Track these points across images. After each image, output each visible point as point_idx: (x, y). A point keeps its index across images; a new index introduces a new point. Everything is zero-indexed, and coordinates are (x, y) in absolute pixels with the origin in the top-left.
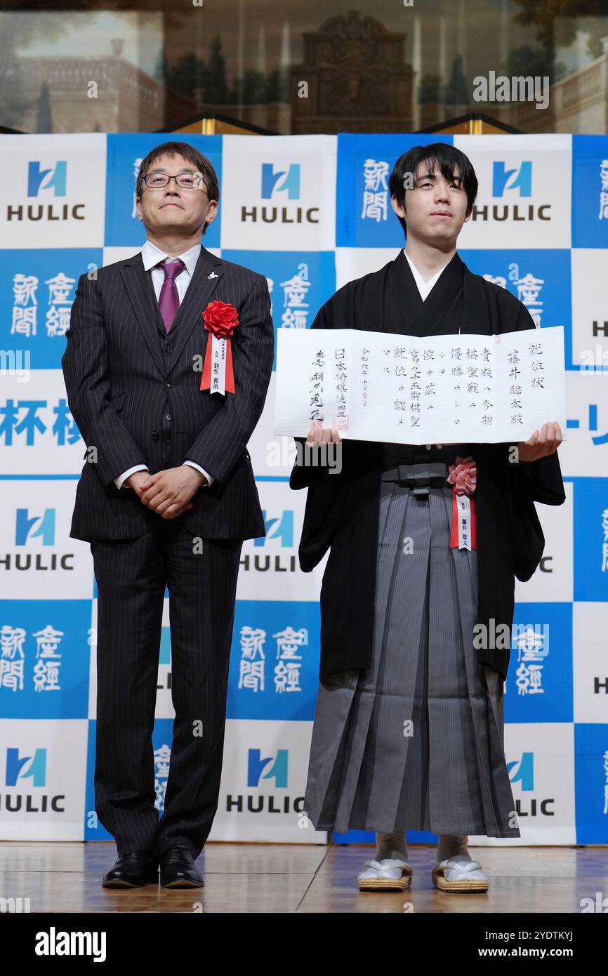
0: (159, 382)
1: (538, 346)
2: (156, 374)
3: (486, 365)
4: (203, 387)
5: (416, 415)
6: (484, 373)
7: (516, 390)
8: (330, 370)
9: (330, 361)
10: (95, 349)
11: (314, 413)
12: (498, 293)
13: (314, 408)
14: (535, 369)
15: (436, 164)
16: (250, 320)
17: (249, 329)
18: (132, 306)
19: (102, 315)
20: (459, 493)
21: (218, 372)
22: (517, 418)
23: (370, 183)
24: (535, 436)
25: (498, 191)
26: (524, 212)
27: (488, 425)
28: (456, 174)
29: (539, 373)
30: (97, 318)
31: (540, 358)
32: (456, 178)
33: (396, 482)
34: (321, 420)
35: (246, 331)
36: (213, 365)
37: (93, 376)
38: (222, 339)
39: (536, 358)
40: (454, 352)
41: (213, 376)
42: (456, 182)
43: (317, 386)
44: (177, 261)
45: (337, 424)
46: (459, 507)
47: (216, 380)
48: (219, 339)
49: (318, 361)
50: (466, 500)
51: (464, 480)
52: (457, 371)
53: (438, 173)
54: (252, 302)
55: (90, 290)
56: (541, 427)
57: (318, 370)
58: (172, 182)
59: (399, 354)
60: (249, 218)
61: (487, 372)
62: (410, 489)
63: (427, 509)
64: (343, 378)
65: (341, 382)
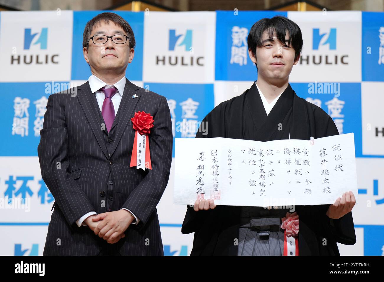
0: (104, 161)
1: (338, 145)
2: (102, 156)
3: (306, 158)
4: (132, 165)
5: (263, 188)
6: (305, 163)
7: (325, 172)
8: (208, 163)
9: (208, 157)
10: (60, 141)
11: (199, 189)
12: (315, 110)
13: (199, 186)
14: (337, 159)
15: (274, 32)
16: (160, 124)
17: (160, 131)
18: (85, 114)
19: (65, 120)
20: (289, 235)
21: (141, 156)
22: (327, 189)
23: (236, 41)
24: (339, 200)
25: (316, 46)
26: (331, 59)
27: (309, 194)
28: (287, 38)
29: (340, 162)
30: (61, 121)
31: (340, 153)
32: (287, 41)
33: (249, 228)
34: (203, 194)
35: (157, 132)
36: (138, 151)
37: (59, 157)
38: (143, 136)
39: (337, 153)
40: (286, 150)
41: (138, 158)
42: (287, 43)
43: (200, 173)
44: (113, 88)
45: (213, 196)
46: (288, 244)
47: (140, 161)
48: (142, 135)
49: (201, 157)
50: (292, 239)
51: (291, 227)
52: (288, 161)
53: (275, 38)
54: (160, 113)
55: (57, 104)
56: (342, 195)
57: (201, 163)
58: (110, 41)
59: (251, 152)
60: (161, 63)
61: (306, 162)
62: (258, 233)
63: (268, 244)
64: (216, 167)
65: (215, 170)
